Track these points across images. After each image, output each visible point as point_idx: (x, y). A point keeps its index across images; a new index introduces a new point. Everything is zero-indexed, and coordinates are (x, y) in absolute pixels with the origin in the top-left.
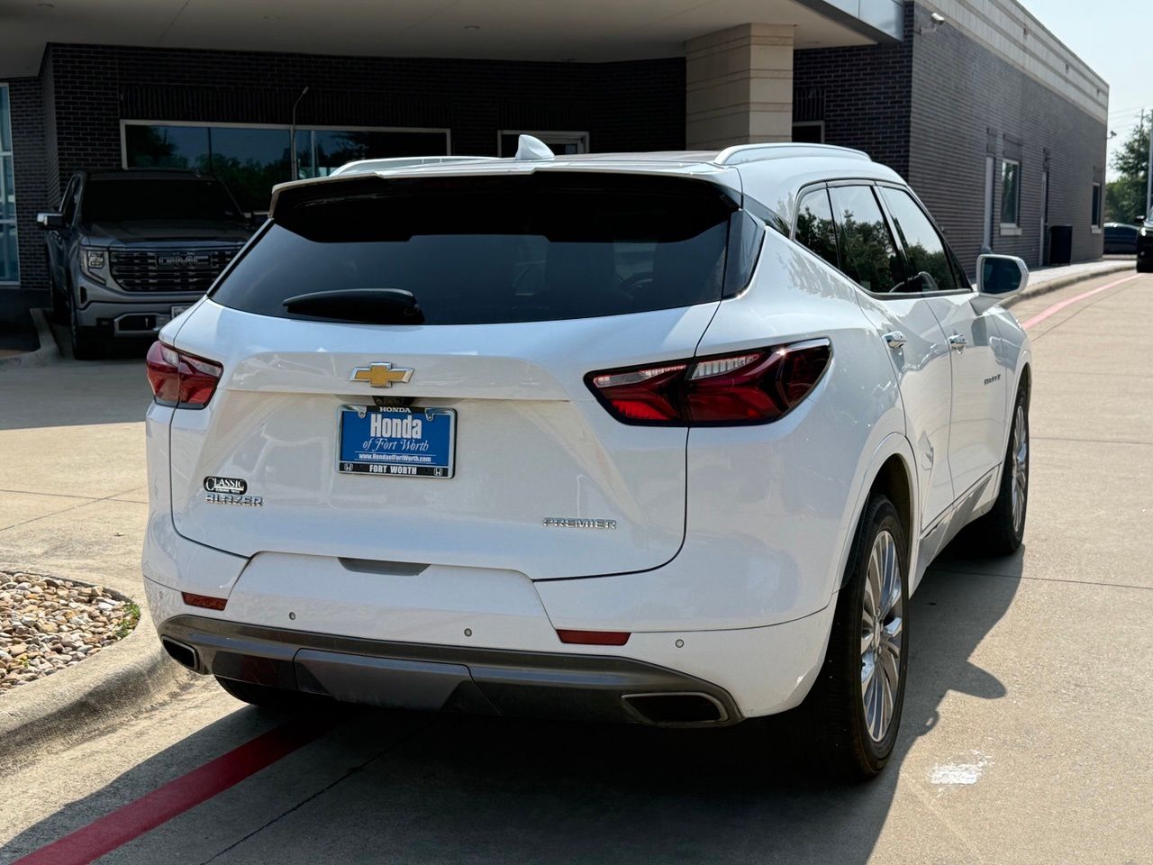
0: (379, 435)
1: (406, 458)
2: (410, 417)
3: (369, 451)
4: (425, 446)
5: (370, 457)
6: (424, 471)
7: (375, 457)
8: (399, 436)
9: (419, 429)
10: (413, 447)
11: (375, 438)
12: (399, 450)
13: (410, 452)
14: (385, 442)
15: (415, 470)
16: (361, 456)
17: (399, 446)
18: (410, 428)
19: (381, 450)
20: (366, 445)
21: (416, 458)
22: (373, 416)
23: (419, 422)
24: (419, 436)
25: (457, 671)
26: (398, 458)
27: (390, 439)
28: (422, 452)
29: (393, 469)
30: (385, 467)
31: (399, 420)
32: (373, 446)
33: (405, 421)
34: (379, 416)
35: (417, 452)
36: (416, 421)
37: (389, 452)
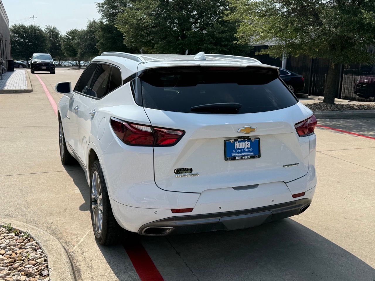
0: (237, 148)
1: (246, 154)
2: (246, 141)
3: (235, 153)
4: (251, 149)
5: (235, 155)
6: (253, 157)
7: (237, 155)
8: (244, 147)
9: (249, 145)
10: (248, 150)
11: (236, 149)
12: (244, 152)
13: (247, 152)
14: (239, 150)
15: (250, 157)
16: (232, 155)
17: (244, 150)
18: (247, 145)
19: (239, 152)
20: (234, 151)
21: (249, 153)
22: (235, 142)
23: (249, 142)
24: (249, 147)
25: (268, 213)
26: (244, 154)
27: (241, 149)
28: (251, 151)
29: (243, 158)
30: (241, 157)
31: (243, 143)
32: (236, 151)
33: (245, 143)
34: (237, 142)
35: (250, 152)
36: (248, 142)
37: (241, 152)
